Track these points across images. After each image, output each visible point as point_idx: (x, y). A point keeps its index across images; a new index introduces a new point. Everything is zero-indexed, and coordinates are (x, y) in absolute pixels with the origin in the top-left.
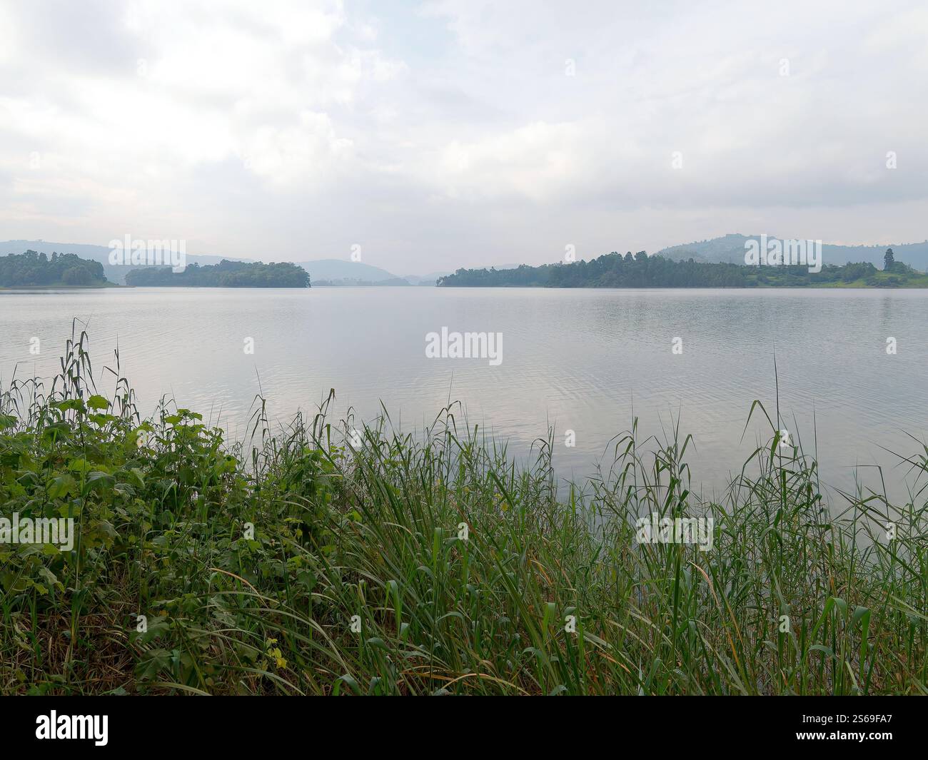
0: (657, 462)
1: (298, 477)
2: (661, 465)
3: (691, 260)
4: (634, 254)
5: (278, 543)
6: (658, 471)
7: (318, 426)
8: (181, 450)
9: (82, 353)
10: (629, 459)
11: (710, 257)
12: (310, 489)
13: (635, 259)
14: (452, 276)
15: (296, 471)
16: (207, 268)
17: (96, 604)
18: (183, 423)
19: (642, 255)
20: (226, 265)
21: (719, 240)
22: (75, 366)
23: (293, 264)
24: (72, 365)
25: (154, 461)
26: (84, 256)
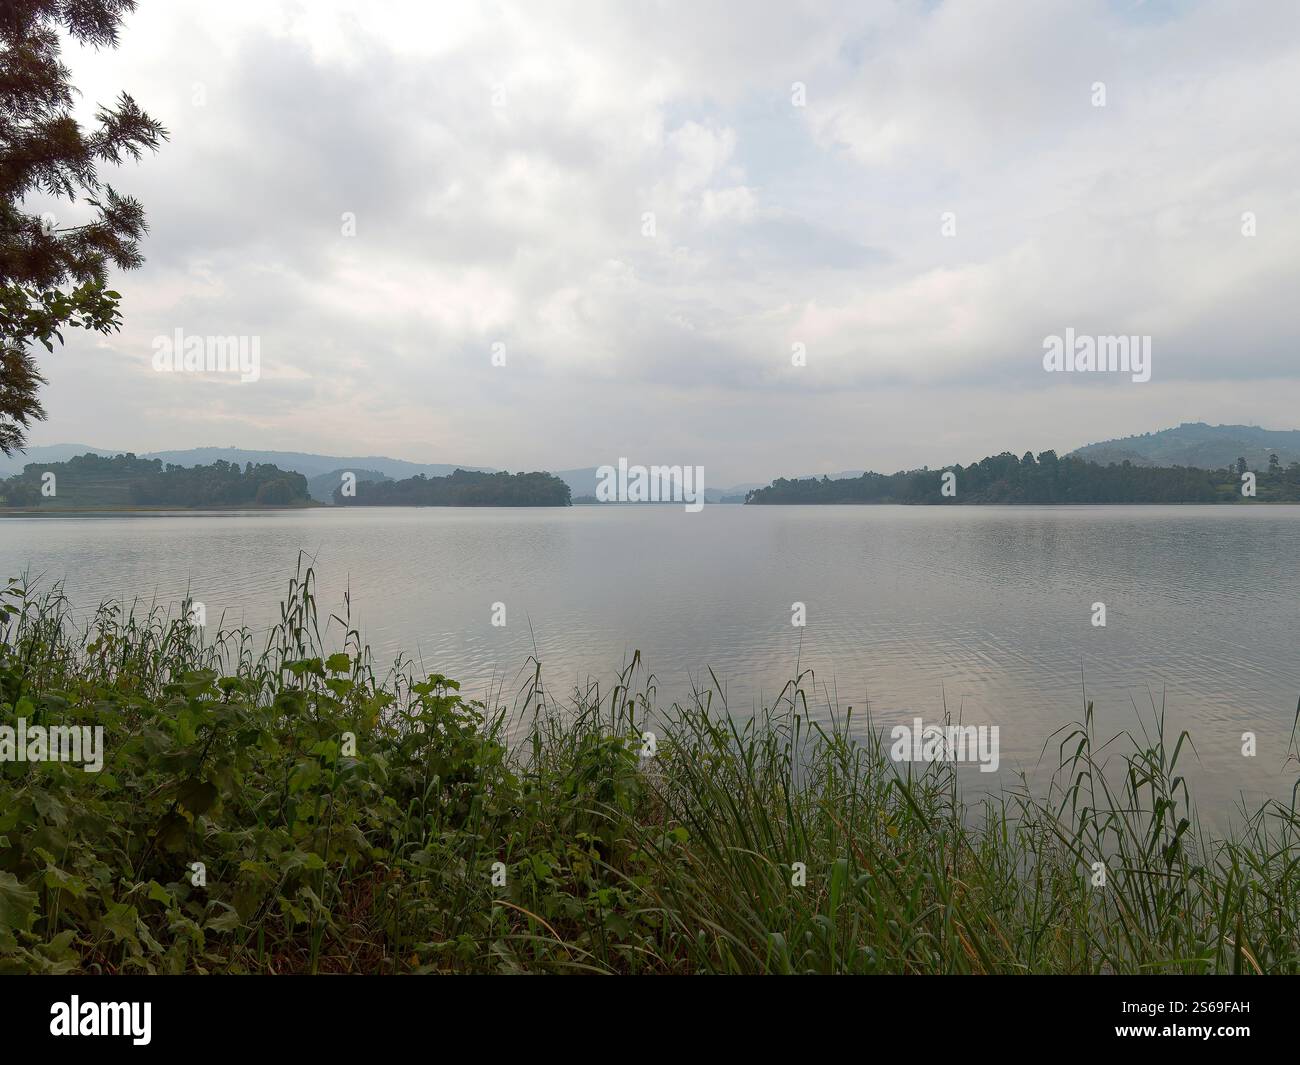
0: (1131, 772)
1: (592, 775)
2: (1139, 778)
3: (1127, 463)
4: (1035, 456)
5: (566, 869)
6: (1135, 787)
7: (617, 704)
8: (432, 731)
9: (306, 597)
10: (1082, 765)
11: (1159, 459)
12: (607, 793)
13: (1038, 462)
14: (768, 488)
15: (588, 766)
16: (437, 480)
17: (329, 941)
18: (433, 694)
19: (1048, 457)
20: (461, 475)
21: (1168, 433)
22: (298, 612)
23: (548, 474)
24: (295, 612)
25: (397, 745)
26: (284, 467)
